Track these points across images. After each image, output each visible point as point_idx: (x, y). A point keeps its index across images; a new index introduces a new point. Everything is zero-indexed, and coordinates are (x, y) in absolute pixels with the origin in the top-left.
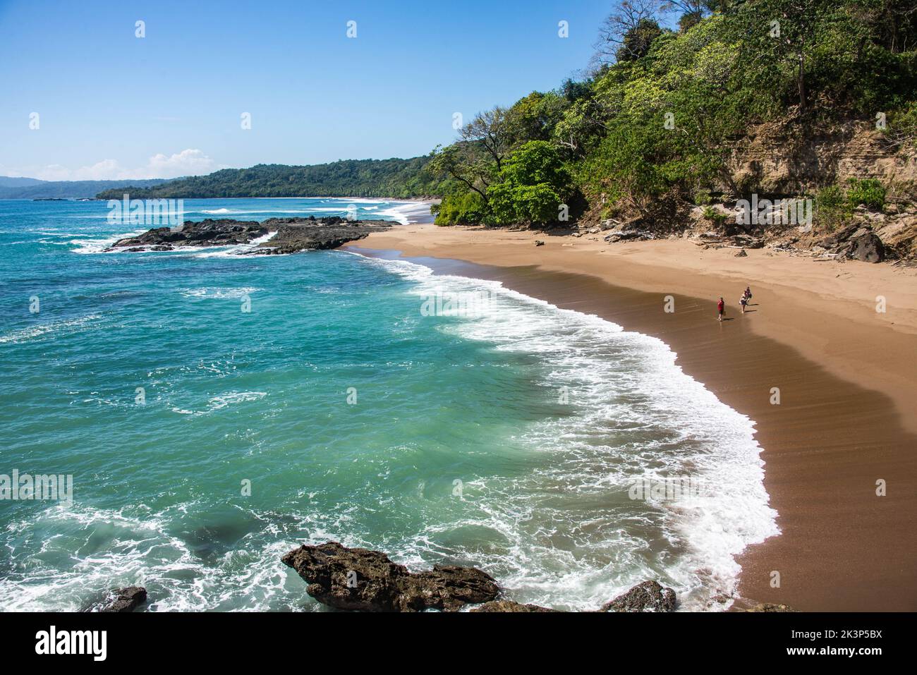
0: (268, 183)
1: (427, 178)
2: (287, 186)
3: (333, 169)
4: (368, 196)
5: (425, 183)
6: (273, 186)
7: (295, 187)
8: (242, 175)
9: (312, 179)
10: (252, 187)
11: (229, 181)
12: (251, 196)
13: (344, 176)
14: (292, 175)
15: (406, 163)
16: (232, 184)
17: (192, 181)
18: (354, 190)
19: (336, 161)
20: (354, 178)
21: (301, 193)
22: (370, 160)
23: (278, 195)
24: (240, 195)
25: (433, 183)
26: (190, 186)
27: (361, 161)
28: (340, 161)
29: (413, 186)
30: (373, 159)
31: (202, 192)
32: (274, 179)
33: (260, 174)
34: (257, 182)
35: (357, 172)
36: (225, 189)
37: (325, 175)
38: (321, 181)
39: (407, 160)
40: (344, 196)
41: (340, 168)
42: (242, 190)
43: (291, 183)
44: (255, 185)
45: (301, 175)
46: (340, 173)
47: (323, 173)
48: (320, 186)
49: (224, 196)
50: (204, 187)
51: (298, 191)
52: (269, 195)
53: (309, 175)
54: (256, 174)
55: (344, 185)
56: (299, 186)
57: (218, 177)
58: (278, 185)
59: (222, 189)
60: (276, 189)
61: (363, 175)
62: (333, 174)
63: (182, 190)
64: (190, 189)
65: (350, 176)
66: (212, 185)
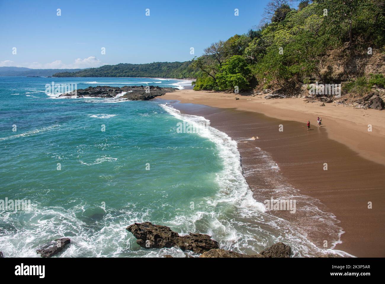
0: (124, 71)
1: (191, 70)
2: (132, 73)
3: (151, 66)
4: (165, 78)
5: (190, 72)
6: (126, 72)
7: (135, 73)
8: (113, 68)
9: (142, 70)
10: (117, 73)
11: (108, 70)
12: (117, 77)
13: (155, 69)
14: (134, 68)
15: (182, 64)
16: (109, 72)
17: (92, 70)
18: (160, 75)
19: (153, 62)
20: (160, 70)
21: (138, 75)
22: (167, 62)
23: (128, 76)
24: (112, 76)
25: (193, 73)
26: (91, 72)
27: (163, 63)
28: (154, 62)
29: (185, 74)
30: (168, 62)
31: (96, 74)
32: (126, 70)
33: (121, 67)
34: (119, 70)
35: (161, 67)
36: (106, 74)
37: (148, 68)
38: (146, 71)
39: (182, 63)
40: (156, 77)
42: (113, 74)
43: (134, 71)
44: (119, 72)
45: (138, 68)
46: (154, 67)
47: (147, 67)
48: (145, 73)
49: (105, 76)
50: (97, 72)
51: (136, 75)
52: (124, 76)
53: (141, 68)
54: (119, 67)
55: (155, 73)
56: (137, 73)
57: (103, 68)
58: (128, 72)
59: (105, 74)
60: (127, 74)
61: (164, 68)
62: (151, 68)
63: (88, 73)
64: (91, 73)
65: (158, 69)
66: (101, 72)
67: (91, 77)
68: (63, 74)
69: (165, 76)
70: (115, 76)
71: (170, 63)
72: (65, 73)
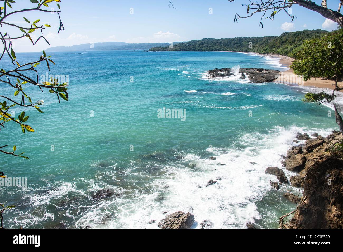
0: (209, 46)
1: (272, 47)
2: (216, 47)
3: (233, 41)
4: (247, 52)
5: (271, 49)
6: (210, 47)
7: (219, 47)
8: (200, 43)
9: (225, 44)
10: (203, 47)
11: (195, 45)
12: (203, 51)
13: (237, 43)
14: (217, 43)
15: (261, 39)
16: (196, 46)
17: (181, 44)
18: (241, 49)
19: (234, 38)
20: (241, 44)
21: (221, 49)
22: (247, 38)
23: (213, 50)
24: (199, 50)
25: (275, 49)
26: (181, 46)
27: (243, 38)
28: (236, 38)
29: (266, 49)
30: (248, 37)
31: (185, 49)
32: (211, 44)
33: (206, 42)
34: (205, 45)
35: (242, 42)
36: (193, 48)
37: (229, 43)
38: (228, 45)
39: (261, 38)
40: (237, 51)
41: (235, 40)
42: (199, 48)
43: (217, 46)
44: (204, 46)
45: (221, 43)
46: (235, 42)
47: (229, 42)
48: (228, 47)
49: (193, 50)
50: (185, 47)
51: (220, 49)
52: (209, 50)
53: (224, 43)
54: (204, 42)
55: (237, 47)
56: (220, 47)
57: (190, 43)
58: (212, 46)
59: (192, 48)
60: (212, 48)
61: (244, 43)
62: (233, 43)
63: (178, 48)
64: (181, 48)
65: (239, 44)
66: (189, 46)
67: (181, 51)
68: (157, 49)
69: (247, 50)
70: (201, 50)
71: (250, 38)
72: (159, 47)
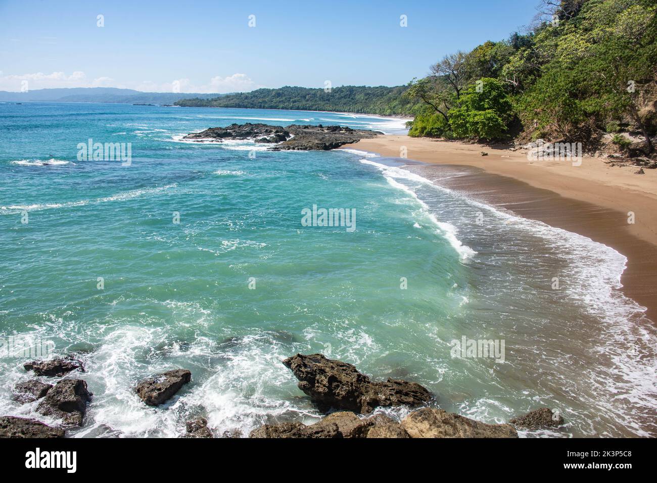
0: (291, 100)
1: (405, 102)
2: (304, 103)
3: (338, 92)
4: (361, 113)
5: (403, 105)
6: (294, 102)
7: (310, 103)
8: (274, 93)
9: (322, 98)
10: (280, 102)
11: (264, 97)
12: (279, 109)
13: (345, 97)
14: (308, 95)
15: (390, 90)
16: (266, 99)
17: (238, 96)
18: (352, 108)
19: (340, 86)
20: (352, 99)
21: (314, 108)
22: (364, 87)
23: (298, 108)
24: (271, 107)
25: (409, 106)
26: (237, 99)
27: (358, 87)
28: (343, 86)
29: (394, 107)
30: (367, 86)
31: (245, 104)
32: (295, 97)
33: (286, 93)
34: (284, 98)
35: (355, 95)
36: (261, 103)
37: (331, 96)
38: (329, 100)
39: (391, 88)
40: (344, 112)
41: (343, 92)
42: (273, 104)
43: (308, 100)
44: (282, 101)
45: (315, 95)
46: (342, 95)
47: (331, 94)
48: (327, 103)
49: (260, 107)
50: (246, 100)
51: (312, 107)
52: (291, 108)
53: (320, 95)
54: (283, 93)
55: (345, 104)
56: (313, 103)
57: (257, 94)
58: (298, 101)
59: (259, 103)
60: (297, 104)
61: (359, 97)
62: (337, 95)
63: (232, 102)
64: (237, 102)
65: (349, 98)
66: (253, 99)
67: (235, 107)
68: (191, 102)
69: (361, 110)
70: (275, 107)
71: (370, 87)
72: (194, 100)
